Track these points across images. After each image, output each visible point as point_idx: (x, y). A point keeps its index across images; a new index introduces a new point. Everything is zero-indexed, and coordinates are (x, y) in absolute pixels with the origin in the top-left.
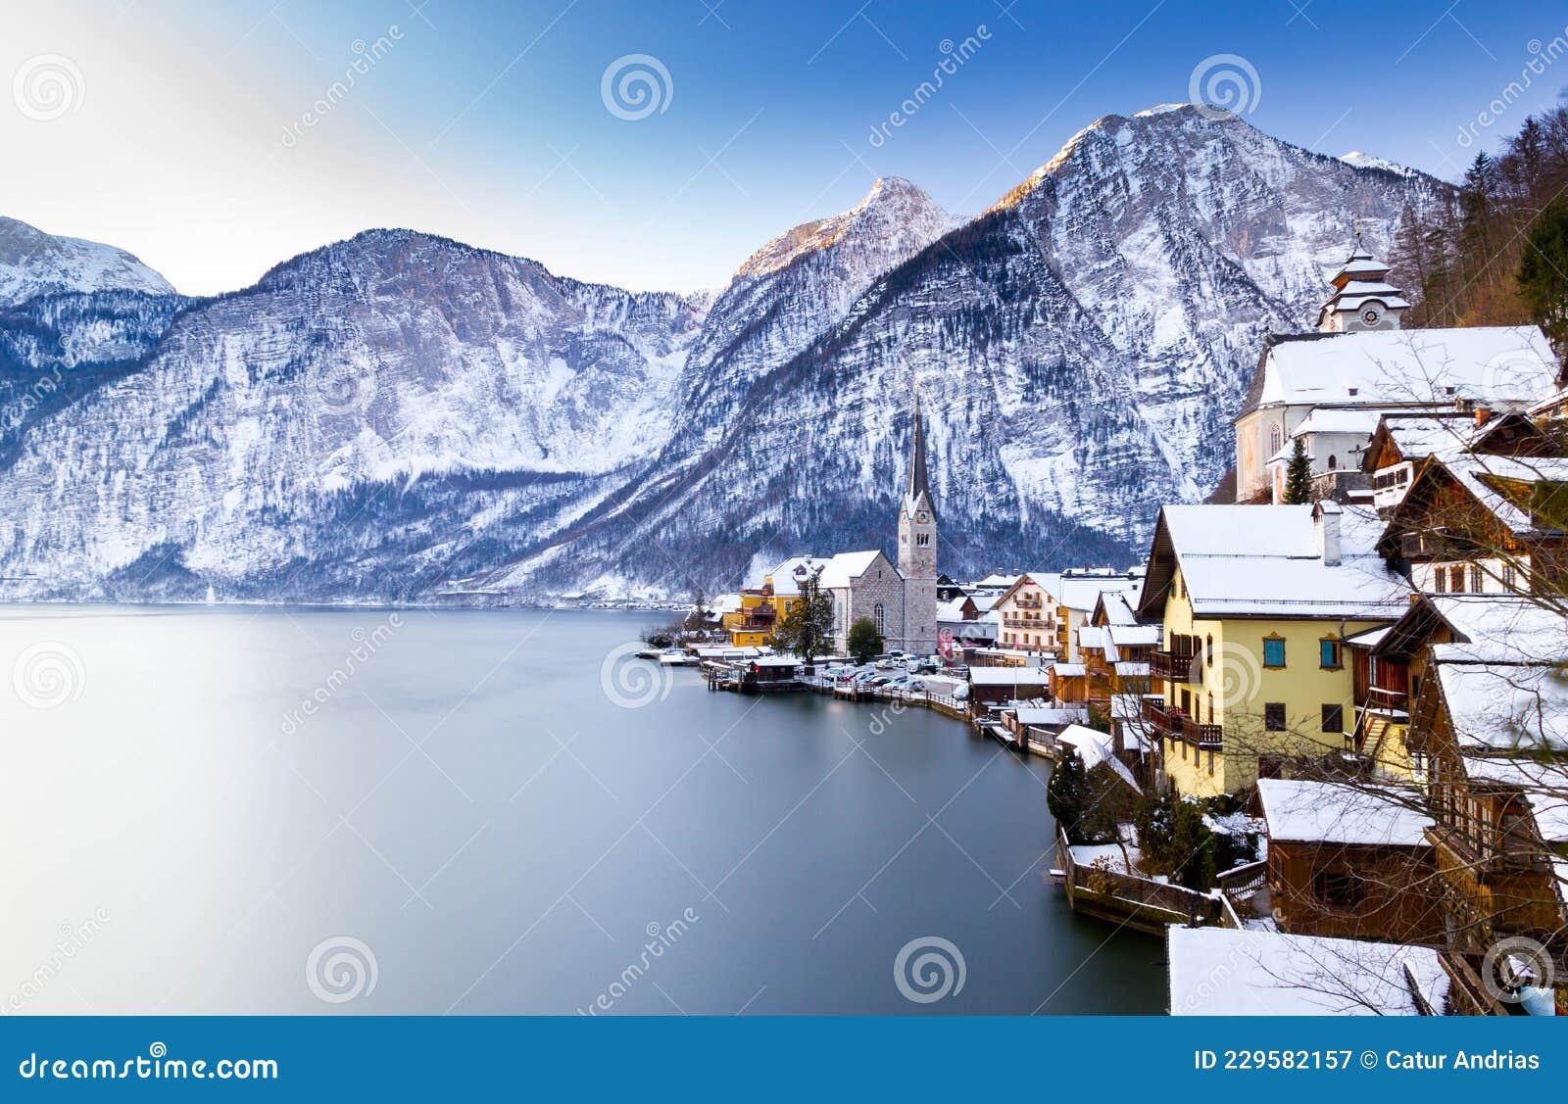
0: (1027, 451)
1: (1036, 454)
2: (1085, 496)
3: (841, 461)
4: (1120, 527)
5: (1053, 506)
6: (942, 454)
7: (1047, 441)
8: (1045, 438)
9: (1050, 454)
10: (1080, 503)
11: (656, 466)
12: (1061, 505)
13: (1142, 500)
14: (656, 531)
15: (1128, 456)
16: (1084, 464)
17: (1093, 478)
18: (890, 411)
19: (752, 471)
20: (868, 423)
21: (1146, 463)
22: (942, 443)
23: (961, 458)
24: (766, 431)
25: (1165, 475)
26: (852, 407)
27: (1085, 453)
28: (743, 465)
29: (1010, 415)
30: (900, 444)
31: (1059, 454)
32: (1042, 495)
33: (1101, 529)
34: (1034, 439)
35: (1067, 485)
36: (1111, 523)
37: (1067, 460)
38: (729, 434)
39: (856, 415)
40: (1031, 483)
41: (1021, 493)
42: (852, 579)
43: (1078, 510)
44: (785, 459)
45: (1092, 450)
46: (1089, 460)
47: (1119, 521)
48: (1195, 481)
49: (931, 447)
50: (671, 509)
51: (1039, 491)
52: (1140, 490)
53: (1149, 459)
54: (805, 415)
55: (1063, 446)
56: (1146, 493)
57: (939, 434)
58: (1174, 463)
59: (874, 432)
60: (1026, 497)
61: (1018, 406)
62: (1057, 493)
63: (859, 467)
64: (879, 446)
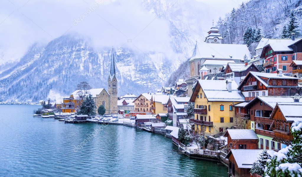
0: (123, 64)
1: (125, 65)
2: (137, 76)
3: (75, 65)
4: (145, 84)
5: (129, 78)
6: (102, 64)
7: (128, 62)
8: (127, 61)
9: (129, 65)
10: (136, 77)
11: (19, 64)
12: (131, 78)
13: (150, 77)
14: (19, 83)
15: (147, 67)
16: (137, 68)
17: (139, 71)
18: (88, 52)
19: (49, 67)
20: (82, 55)
21: (151, 68)
22: (102, 61)
23: (106, 65)
24: (54, 56)
25: (155, 71)
26: (78, 51)
27: (137, 65)
28: (46, 65)
29: (119, 55)
30: (91, 61)
31: (131, 65)
32: (127, 75)
33: (140, 84)
34: (125, 61)
35: (133, 73)
36: (143, 83)
37: (133, 67)
38: (42, 56)
39: (79, 53)
40: (124, 72)
41: (121, 75)
42: (97, 95)
43: (135, 79)
44: (59, 64)
45: (139, 65)
46: (138, 67)
47: (145, 82)
48: (162, 73)
49: (99, 62)
50: (23, 77)
51: (126, 74)
52: (150, 75)
53: (152, 67)
54: (65, 52)
55: (131, 64)
56: (151, 76)
57: (101, 59)
58: (158, 68)
59: (83, 58)
60: (123, 76)
61: (121, 53)
62: (130, 75)
63: (79, 66)
64: (85, 61)
